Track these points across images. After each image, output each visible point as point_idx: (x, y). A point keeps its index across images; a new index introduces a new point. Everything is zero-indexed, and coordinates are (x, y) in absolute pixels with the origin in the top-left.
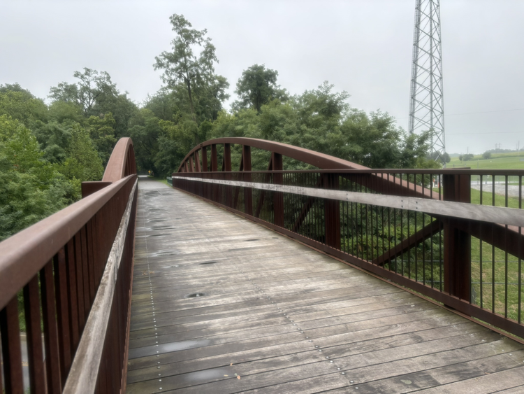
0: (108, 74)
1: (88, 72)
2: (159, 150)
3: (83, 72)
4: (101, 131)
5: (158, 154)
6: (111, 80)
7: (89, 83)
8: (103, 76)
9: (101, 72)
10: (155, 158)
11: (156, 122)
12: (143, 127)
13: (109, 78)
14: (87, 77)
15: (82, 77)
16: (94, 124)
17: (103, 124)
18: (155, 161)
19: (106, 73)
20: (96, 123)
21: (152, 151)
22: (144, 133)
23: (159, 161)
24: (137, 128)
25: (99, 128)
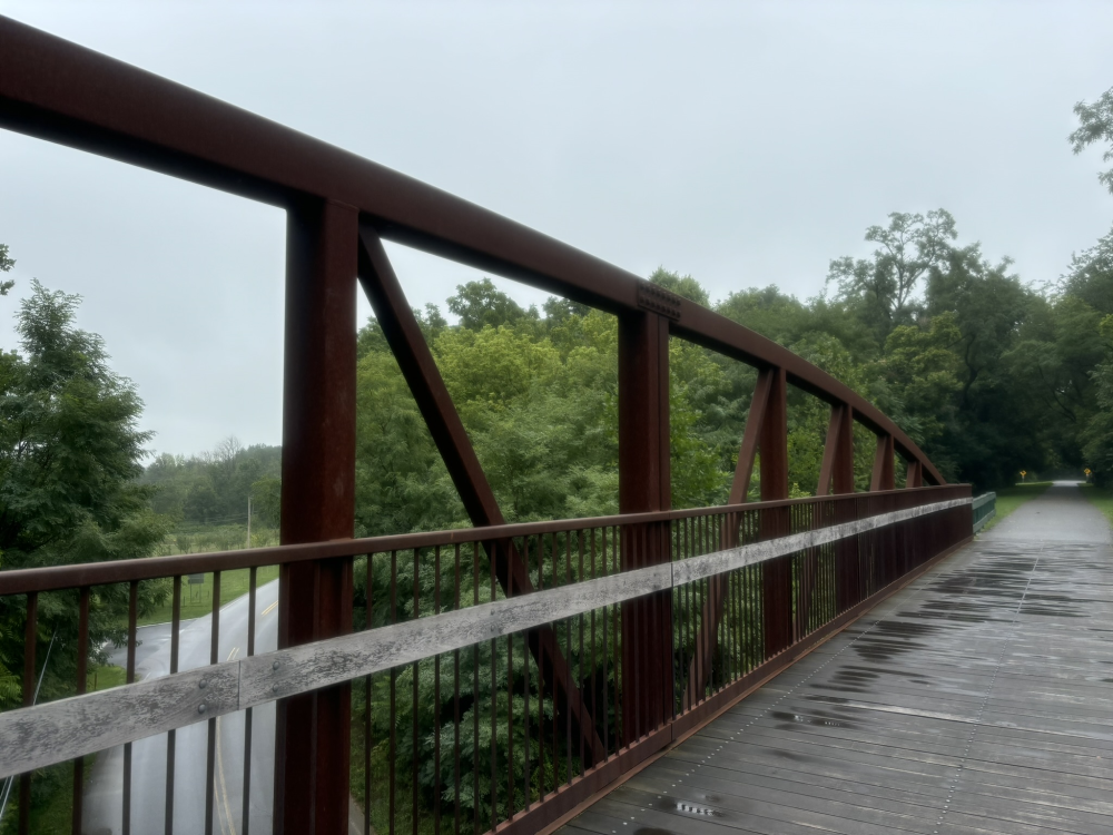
0: (948, 216)
1: (899, 221)
2: (1098, 409)
3: (886, 224)
4: (918, 362)
5: (1096, 419)
6: (955, 228)
7: (900, 249)
8: (934, 222)
9: (930, 214)
10: (1086, 433)
11: (1091, 323)
12: (1050, 345)
13: (949, 225)
14: (897, 234)
15: (885, 238)
16: (904, 345)
17: (925, 344)
18: (1085, 442)
19: (942, 213)
20: (909, 343)
21: (1078, 411)
22: (1053, 361)
23: (1097, 441)
24: (1031, 347)
25: (915, 354)
